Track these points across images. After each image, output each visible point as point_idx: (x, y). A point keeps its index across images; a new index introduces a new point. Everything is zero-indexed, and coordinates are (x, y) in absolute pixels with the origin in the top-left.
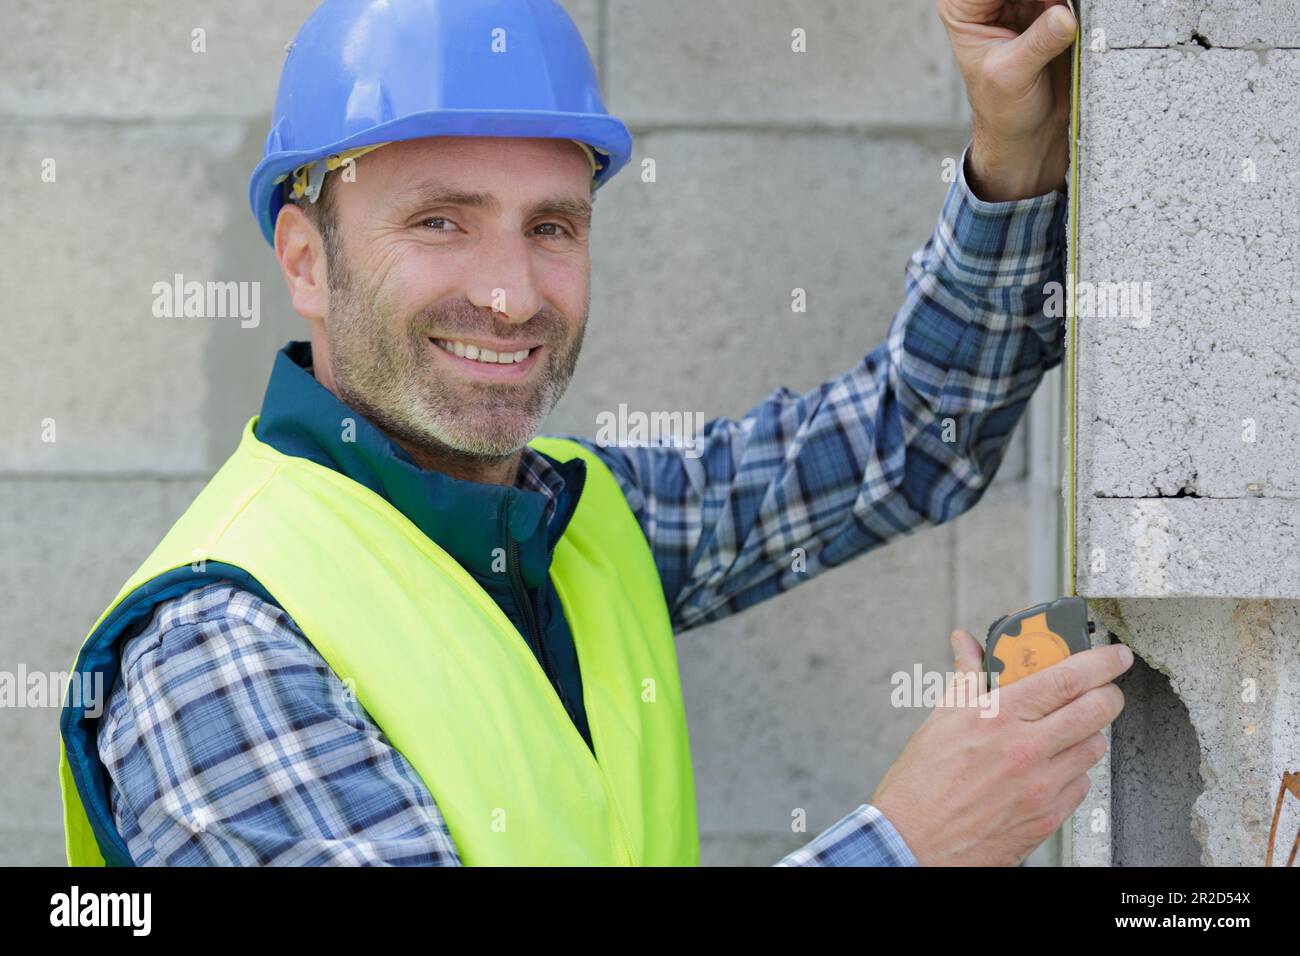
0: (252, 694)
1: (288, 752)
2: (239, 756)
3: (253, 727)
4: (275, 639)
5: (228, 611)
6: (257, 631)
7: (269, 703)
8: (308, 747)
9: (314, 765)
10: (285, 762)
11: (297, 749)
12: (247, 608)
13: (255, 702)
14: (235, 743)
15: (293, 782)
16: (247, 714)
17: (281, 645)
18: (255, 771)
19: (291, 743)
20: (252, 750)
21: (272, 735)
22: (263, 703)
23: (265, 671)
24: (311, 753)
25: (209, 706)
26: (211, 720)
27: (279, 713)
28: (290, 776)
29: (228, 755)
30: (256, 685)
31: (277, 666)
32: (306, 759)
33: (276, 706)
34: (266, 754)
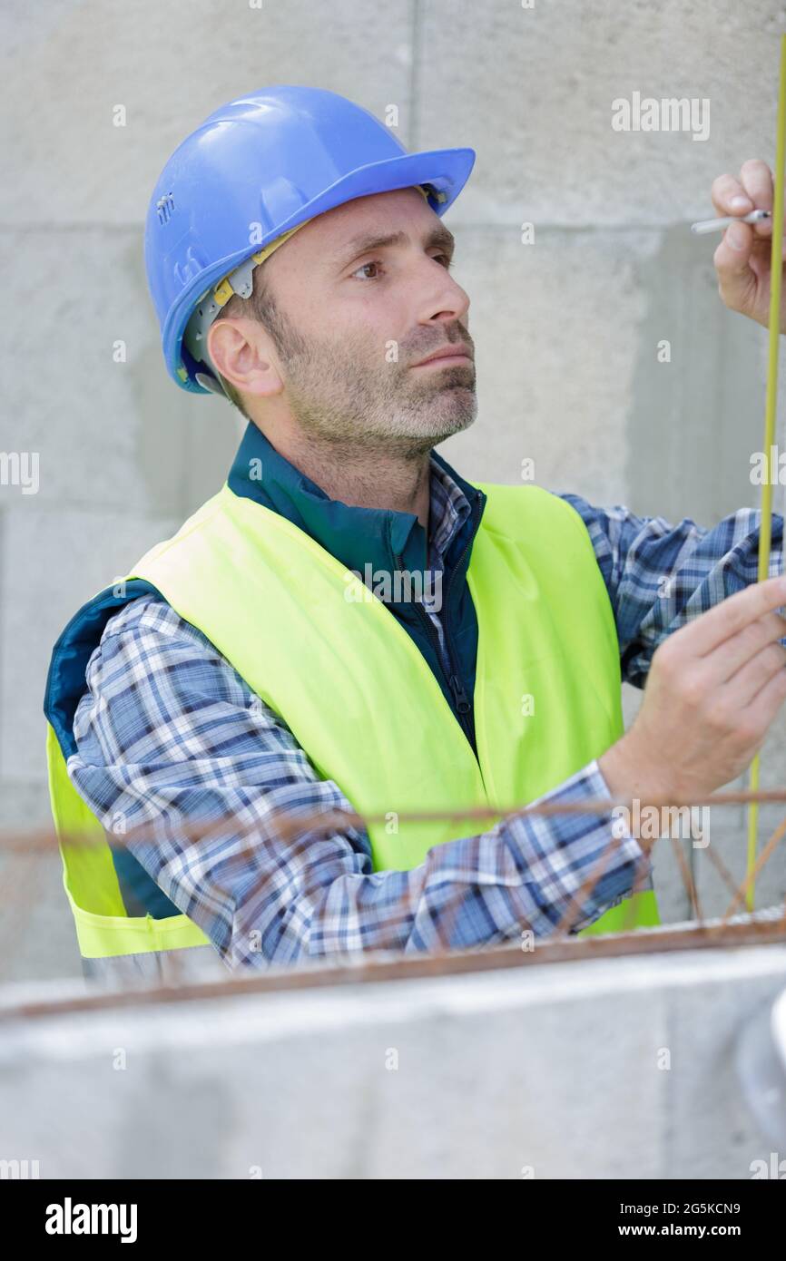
0: (154, 687)
1: (181, 731)
2: (145, 737)
3: (155, 715)
4: (175, 640)
5: (141, 622)
6: (160, 637)
7: (166, 693)
8: (197, 725)
9: (203, 739)
10: (179, 739)
11: (188, 728)
12: (154, 620)
13: (156, 693)
14: (142, 727)
15: (187, 755)
16: (150, 703)
17: (179, 645)
18: (157, 749)
19: (183, 724)
20: (154, 731)
21: (168, 719)
22: (162, 693)
23: (165, 669)
24: (199, 730)
25: (126, 700)
26: (127, 711)
27: (174, 701)
28: (183, 750)
29: (139, 737)
30: (157, 680)
31: (174, 662)
32: (196, 735)
33: (172, 695)
34: (164, 734)
